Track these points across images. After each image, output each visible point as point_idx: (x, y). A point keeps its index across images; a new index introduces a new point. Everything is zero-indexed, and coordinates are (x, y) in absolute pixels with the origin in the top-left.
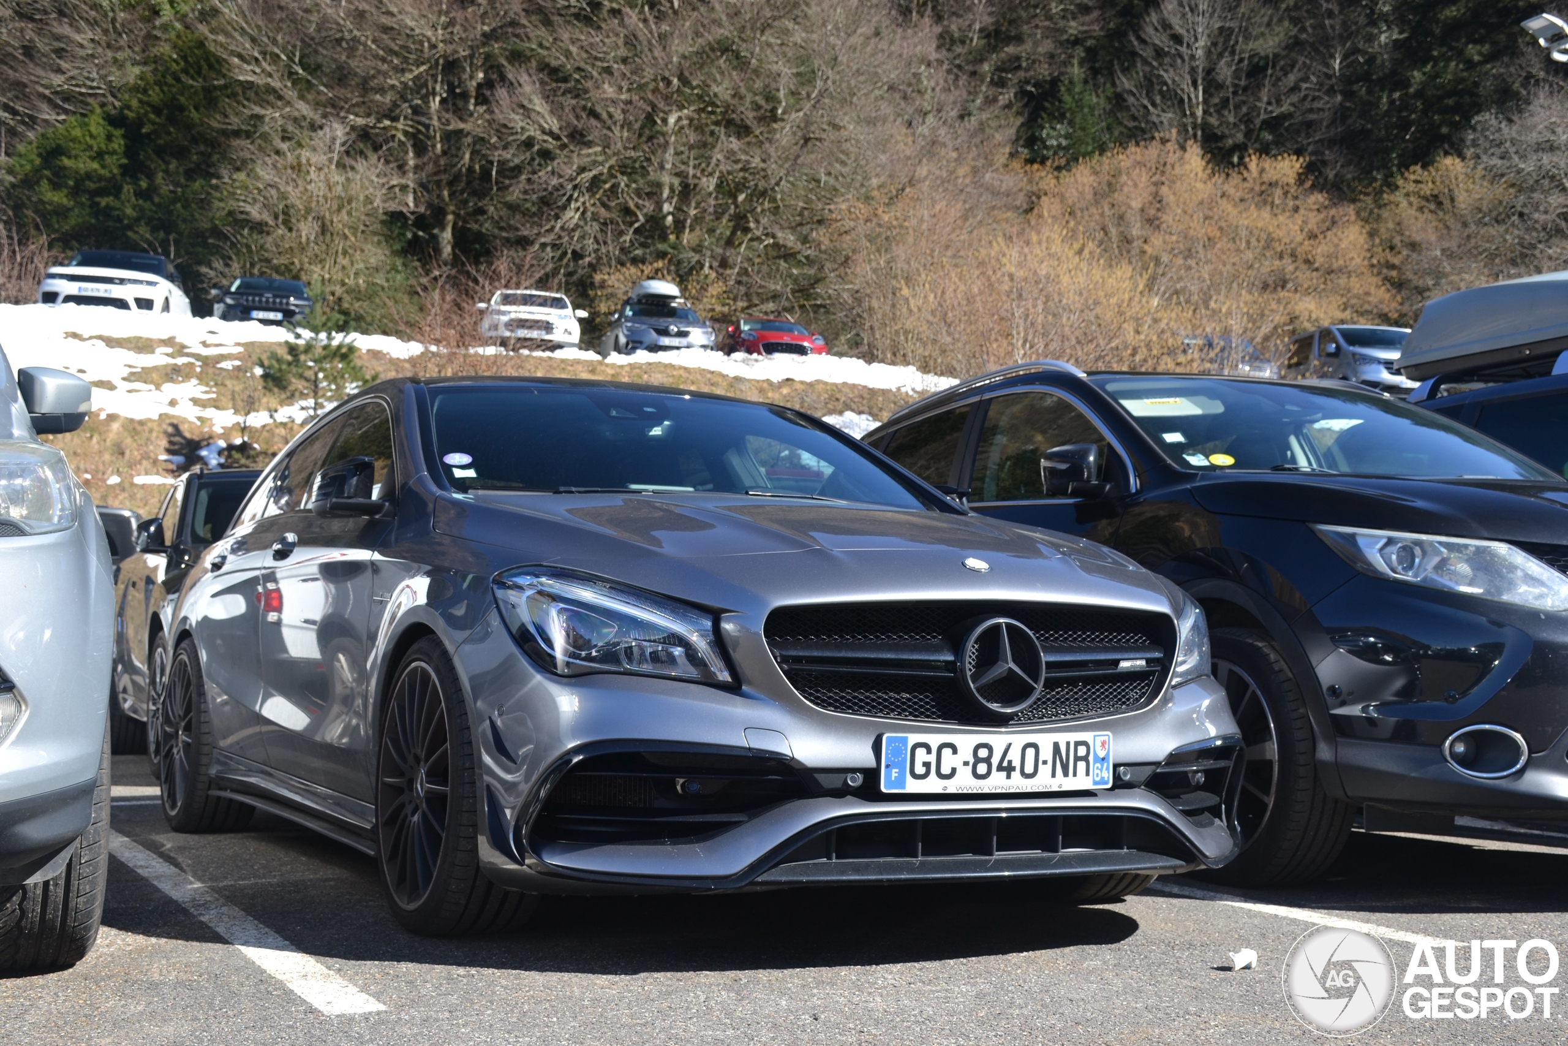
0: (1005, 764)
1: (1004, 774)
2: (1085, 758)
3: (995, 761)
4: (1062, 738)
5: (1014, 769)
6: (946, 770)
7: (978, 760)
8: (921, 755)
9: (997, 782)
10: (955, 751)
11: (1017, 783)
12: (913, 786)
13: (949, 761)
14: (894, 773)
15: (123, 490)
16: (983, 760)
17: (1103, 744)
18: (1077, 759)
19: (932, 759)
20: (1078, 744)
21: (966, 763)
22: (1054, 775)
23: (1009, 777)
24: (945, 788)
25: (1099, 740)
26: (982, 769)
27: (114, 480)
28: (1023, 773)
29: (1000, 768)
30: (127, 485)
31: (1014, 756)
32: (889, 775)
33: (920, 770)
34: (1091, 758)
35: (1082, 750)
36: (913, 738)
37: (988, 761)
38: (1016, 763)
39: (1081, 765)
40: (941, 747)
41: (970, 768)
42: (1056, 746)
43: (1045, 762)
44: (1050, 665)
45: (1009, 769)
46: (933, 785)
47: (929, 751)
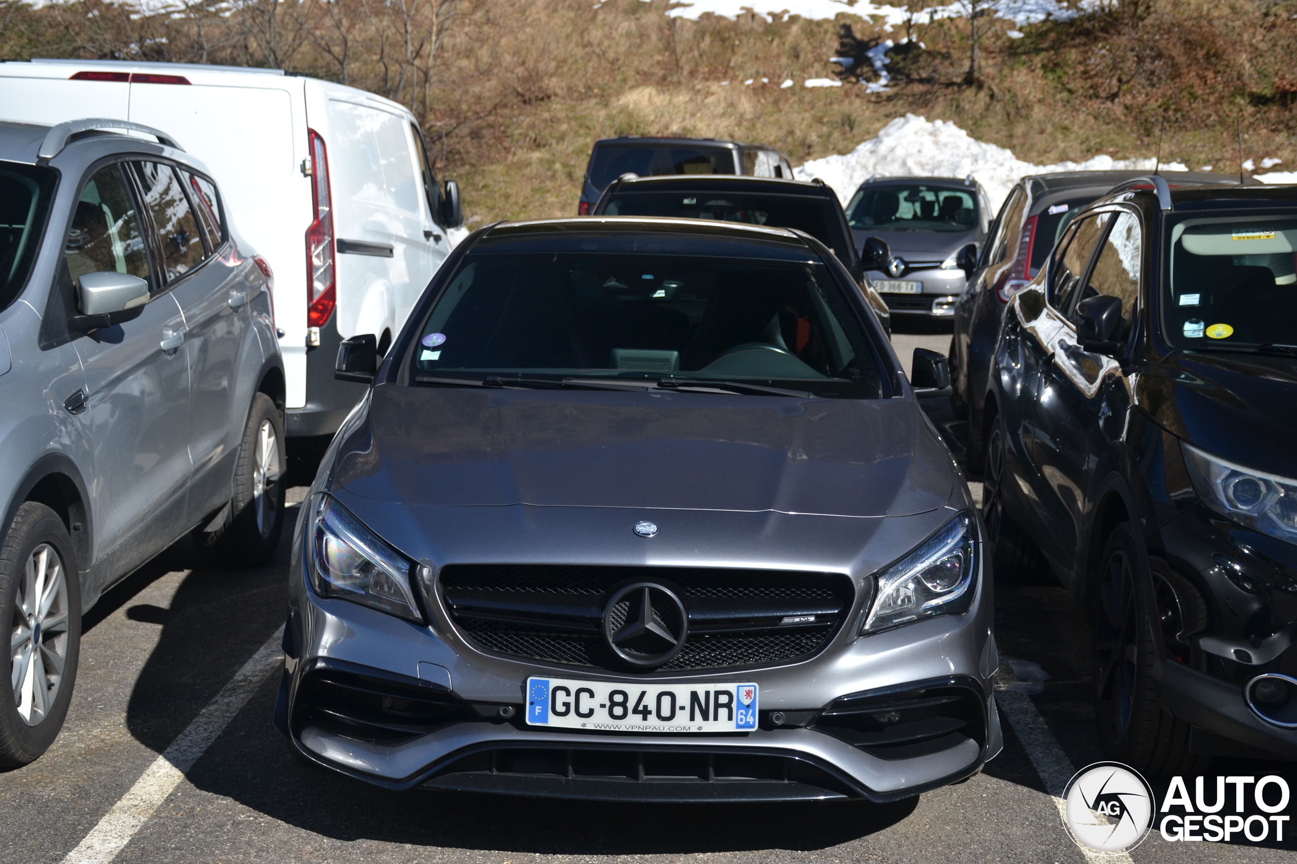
0: (641, 708)
1: (641, 716)
2: (728, 706)
3: (631, 705)
4: (701, 689)
5: (650, 712)
6: (584, 710)
7: (613, 704)
8: (561, 697)
9: (634, 722)
10: (592, 695)
11: (653, 724)
12: (554, 721)
13: (586, 703)
14: (538, 709)
15: (794, 94)
16: (618, 704)
17: (748, 694)
18: (717, 706)
19: (571, 700)
20: (718, 693)
21: (603, 706)
22: (692, 718)
23: (645, 719)
24: (584, 725)
25: (743, 691)
26: (618, 711)
27: (788, 83)
28: (659, 716)
29: (636, 711)
30: (797, 89)
31: (650, 702)
32: (532, 711)
33: (560, 708)
34: (734, 705)
35: (723, 699)
36: (554, 682)
37: (623, 704)
38: (652, 707)
39: (723, 712)
40: (579, 691)
41: (606, 710)
42: (694, 696)
43: (682, 708)
44: (692, 622)
45: (645, 713)
46: (572, 721)
47: (568, 694)
